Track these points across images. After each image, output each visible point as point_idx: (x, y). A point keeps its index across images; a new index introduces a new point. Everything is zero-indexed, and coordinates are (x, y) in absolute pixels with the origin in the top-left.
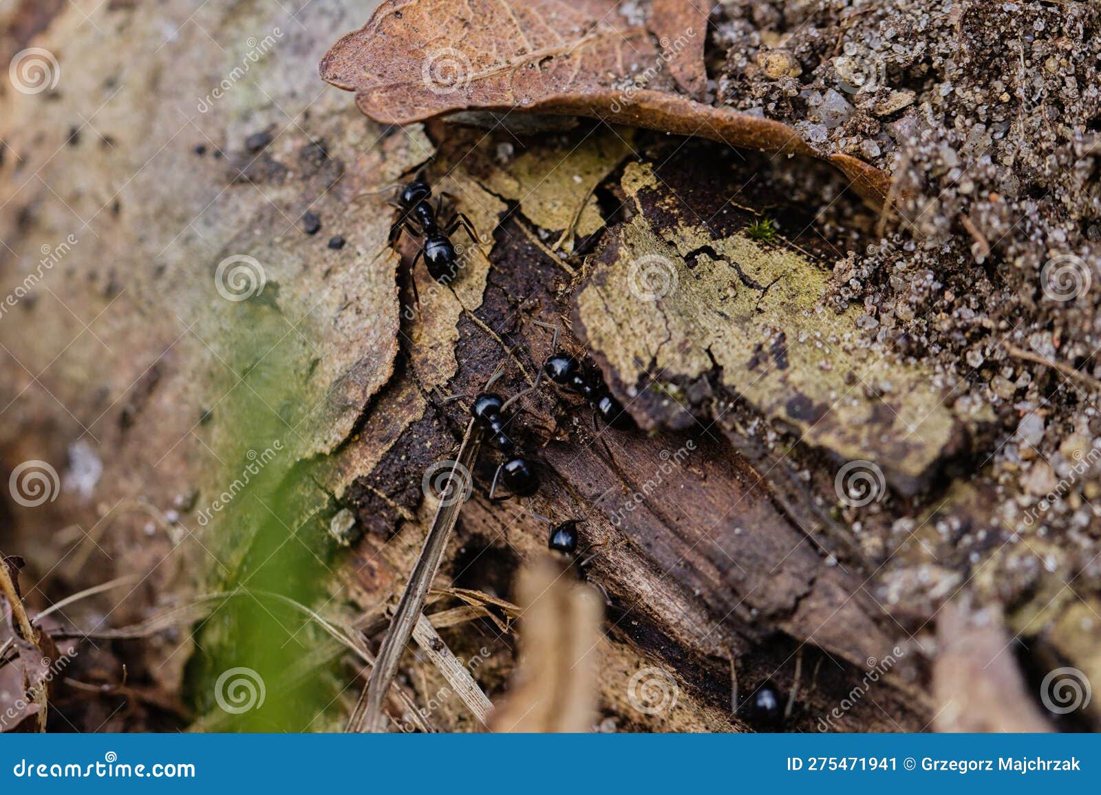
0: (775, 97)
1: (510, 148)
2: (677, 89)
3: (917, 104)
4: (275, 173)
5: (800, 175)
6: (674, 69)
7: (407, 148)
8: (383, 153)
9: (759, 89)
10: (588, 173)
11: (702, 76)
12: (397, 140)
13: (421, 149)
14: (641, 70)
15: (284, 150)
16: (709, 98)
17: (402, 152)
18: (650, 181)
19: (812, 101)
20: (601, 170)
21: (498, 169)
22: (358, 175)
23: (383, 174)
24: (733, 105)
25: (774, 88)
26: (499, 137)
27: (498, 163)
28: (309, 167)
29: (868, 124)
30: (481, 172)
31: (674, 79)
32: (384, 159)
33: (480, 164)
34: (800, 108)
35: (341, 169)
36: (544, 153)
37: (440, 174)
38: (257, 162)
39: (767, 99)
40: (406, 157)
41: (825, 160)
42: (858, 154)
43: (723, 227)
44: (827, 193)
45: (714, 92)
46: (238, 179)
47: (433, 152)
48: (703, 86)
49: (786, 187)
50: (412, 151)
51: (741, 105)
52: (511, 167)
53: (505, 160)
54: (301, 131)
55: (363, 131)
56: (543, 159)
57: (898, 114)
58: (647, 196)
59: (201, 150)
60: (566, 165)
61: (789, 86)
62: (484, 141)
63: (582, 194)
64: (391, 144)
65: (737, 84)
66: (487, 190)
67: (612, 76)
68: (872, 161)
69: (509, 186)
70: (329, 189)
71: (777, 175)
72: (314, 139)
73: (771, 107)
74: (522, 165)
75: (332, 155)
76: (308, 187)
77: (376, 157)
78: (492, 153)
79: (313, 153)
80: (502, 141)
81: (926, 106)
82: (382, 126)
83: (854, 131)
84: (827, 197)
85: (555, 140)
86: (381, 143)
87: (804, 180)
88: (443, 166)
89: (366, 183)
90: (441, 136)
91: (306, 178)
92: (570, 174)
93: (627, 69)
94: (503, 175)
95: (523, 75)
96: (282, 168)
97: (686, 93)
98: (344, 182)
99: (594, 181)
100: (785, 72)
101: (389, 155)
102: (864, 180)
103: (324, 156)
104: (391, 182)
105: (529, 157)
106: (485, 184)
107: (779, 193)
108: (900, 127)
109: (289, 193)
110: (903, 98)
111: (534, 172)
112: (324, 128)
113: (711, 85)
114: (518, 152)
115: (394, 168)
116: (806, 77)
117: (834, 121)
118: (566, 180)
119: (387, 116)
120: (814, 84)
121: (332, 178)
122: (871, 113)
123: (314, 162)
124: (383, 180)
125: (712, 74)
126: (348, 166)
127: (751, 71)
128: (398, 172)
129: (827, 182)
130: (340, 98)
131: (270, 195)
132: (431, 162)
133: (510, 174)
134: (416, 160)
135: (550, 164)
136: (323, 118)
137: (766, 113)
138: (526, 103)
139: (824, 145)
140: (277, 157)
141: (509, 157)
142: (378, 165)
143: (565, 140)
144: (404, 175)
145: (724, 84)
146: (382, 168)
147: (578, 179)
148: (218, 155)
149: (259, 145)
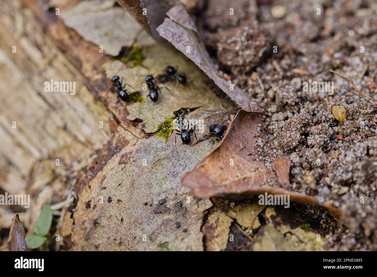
0: (309, 189)
1: (234, 204)
2: (281, 187)
3: (349, 191)
4: (168, 211)
5: (316, 211)
6: (280, 181)
7: (205, 204)
8: (198, 205)
9: (304, 186)
10: (256, 211)
11: (288, 183)
12: (202, 201)
13: (209, 204)
14: (271, 181)
15: (170, 204)
16: (290, 189)
17: (204, 205)
18: (274, 213)
19: (320, 190)
20: (259, 210)
21: (230, 210)
22: (191, 212)
23: (198, 211)
24: (297, 191)
25: (308, 187)
26: (230, 201)
27: (231, 208)
28: (177, 209)
29: (335, 197)
30: (226, 210)
31: (280, 184)
32: (198, 207)
33: (225, 208)
34: (316, 192)
35: (186, 210)
36: (243, 205)
37: (214, 211)
38: (162, 207)
39: (307, 189)
40: (205, 206)
41: (323, 207)
42: (333, 205)
43: (294, 226)
44: (323, 216)
45: (292, 188)
46: (157, 212)
47: (212, 205)
48: (289, 186)
49: (312, 214)
50: (206, 205)
51: (299, 191)
52: (234, 209)
53: (232, 207)
54: (175, 199)
55: (192, 199)
56: (243, 207)
57: (344, 194)
58: (273, 217)
59: (146, 204)
60: (250, 209)
61: (313, 186)
62: (227, 202)
63: (254, 217)
64: (200, 203)
65: (298, 185)
66: (228, 216)
67: (263, 183)
68: (337, 207)
69: (234, 214)
70: (183, 215)
71: (309, 211)
72: (179, 201)
73: (308, 192)
74: (237, 209)
75: (184, 206)
76: (177, 215)
77: (196, 206)
78: (229, 205)
79: (178, 205)
80: (232, 202)
81: (352, 191)
82: (198, 198)
83: (331, 199)
84: (323, 217)
85: (246, 201)
86: (197, 202)
87: (317, 212)
88: (215, 209)
89: (193, 214)
90: (214, 201)
91: (176, 212)
92: (251, 211)
93: (267, 181)
94: (232, 211)
95: (238, 183)
96: (169, 209)
97: (284, 188)
98: (187, 213)
99: (257, 213)
100: (312, 182)
101: (200, 206)
102: (334, 212)
103: (181, 206)
104: (200, 214)
105: (239, 206)
106: (227, 214)
107: (310, 216)
108: (345, 198)
109: (171, 216)
110: (345, 189)
111: (240, 210)
112: (181, 198)
113: (291, 185)
114: (236, 205)
115: (201, 210)
116: (318, 183)
117: (325, 196)
118: (250, 213)
119: (200, 195)
120: (320, 185)
121: (184, 212)
122: (337, 194)
123: (178, 208)
124: (198, 213)
125: (291, 182)
126: (188, 209)
127: (302, 182)
128: (202, 210)
129: (323, 213)
130: (186, 190)
131: (166, 217)
132: (212, 208)
133: (234, 211)
134: (208, 207)
135: (245, 208)
136: (181, 195)
137: (306, 193)
138: (239, 191)
139: (323, 203)
140: (168, 206)
141: (234, 206)
142: (197, 209)
143: (249, 201)
144: (204, 211)
145: (294, 185)
146: (198, 209)
147: (253, 213)
148: (151, 206)
149: (163, 203)
